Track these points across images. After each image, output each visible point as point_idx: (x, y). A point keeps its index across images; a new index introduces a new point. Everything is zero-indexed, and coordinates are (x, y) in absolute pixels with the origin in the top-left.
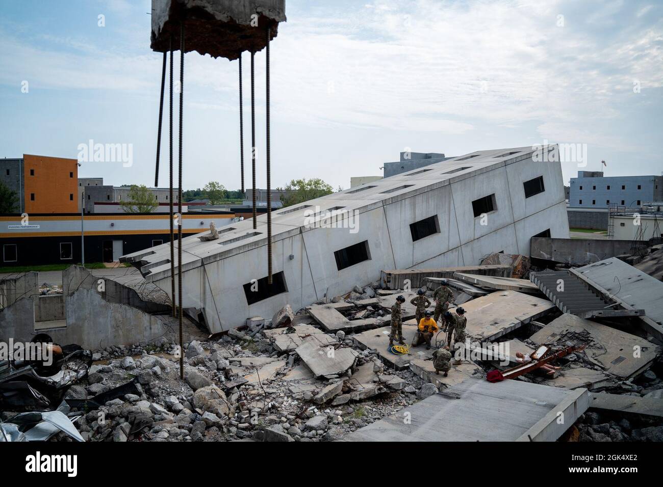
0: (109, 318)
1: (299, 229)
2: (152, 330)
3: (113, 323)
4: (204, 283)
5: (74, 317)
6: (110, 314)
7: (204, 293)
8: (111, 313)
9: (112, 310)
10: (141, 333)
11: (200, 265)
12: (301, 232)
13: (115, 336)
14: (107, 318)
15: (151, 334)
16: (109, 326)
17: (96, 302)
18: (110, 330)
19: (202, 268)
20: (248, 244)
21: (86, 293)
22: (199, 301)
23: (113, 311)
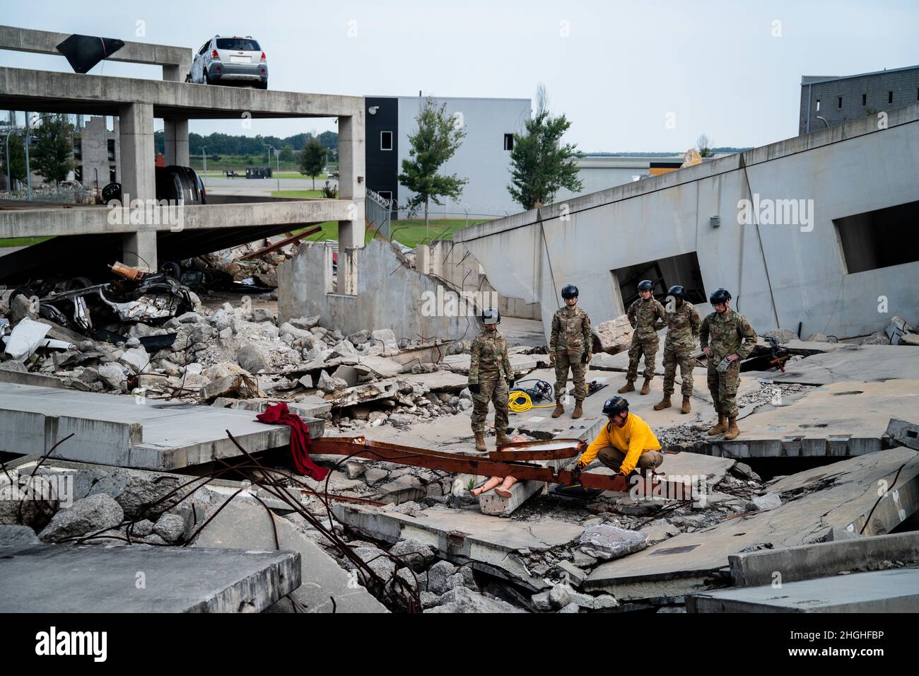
0: (405, 293)
1: (738, 158)
2: (460, 327)
3: (410, 302)
4: (541, 257)
5: (364, 283)
6: (405, 287)
7: (540, 275)
8: (408, 285)
9: (409, 281)
10: (444, 328)
11: (535, 220)
12: (742, 166)
13: (411, 325)
14: (403, 291)
15: (457, 333)
16: (405, 307)
17: (390, 265)
18: (405, 312)
19: (538, 226)
20: (623, 186)
21: (378, 248)
22: (530, 288)
23: (409, 283)
